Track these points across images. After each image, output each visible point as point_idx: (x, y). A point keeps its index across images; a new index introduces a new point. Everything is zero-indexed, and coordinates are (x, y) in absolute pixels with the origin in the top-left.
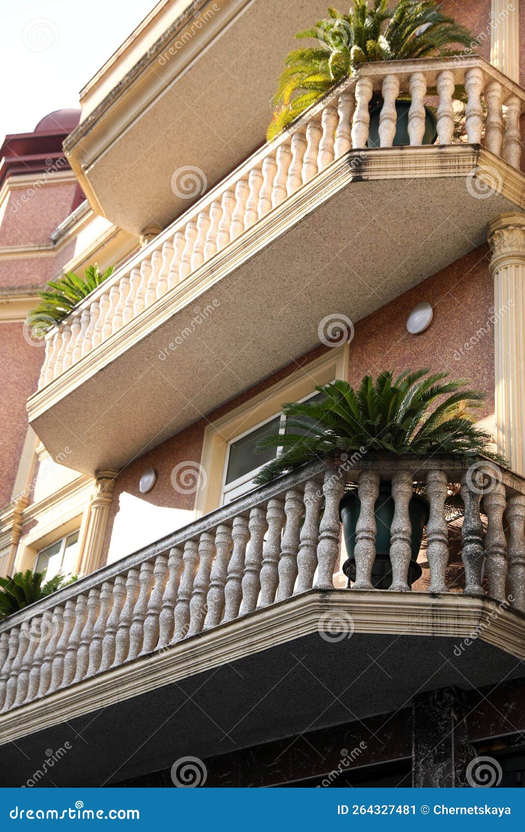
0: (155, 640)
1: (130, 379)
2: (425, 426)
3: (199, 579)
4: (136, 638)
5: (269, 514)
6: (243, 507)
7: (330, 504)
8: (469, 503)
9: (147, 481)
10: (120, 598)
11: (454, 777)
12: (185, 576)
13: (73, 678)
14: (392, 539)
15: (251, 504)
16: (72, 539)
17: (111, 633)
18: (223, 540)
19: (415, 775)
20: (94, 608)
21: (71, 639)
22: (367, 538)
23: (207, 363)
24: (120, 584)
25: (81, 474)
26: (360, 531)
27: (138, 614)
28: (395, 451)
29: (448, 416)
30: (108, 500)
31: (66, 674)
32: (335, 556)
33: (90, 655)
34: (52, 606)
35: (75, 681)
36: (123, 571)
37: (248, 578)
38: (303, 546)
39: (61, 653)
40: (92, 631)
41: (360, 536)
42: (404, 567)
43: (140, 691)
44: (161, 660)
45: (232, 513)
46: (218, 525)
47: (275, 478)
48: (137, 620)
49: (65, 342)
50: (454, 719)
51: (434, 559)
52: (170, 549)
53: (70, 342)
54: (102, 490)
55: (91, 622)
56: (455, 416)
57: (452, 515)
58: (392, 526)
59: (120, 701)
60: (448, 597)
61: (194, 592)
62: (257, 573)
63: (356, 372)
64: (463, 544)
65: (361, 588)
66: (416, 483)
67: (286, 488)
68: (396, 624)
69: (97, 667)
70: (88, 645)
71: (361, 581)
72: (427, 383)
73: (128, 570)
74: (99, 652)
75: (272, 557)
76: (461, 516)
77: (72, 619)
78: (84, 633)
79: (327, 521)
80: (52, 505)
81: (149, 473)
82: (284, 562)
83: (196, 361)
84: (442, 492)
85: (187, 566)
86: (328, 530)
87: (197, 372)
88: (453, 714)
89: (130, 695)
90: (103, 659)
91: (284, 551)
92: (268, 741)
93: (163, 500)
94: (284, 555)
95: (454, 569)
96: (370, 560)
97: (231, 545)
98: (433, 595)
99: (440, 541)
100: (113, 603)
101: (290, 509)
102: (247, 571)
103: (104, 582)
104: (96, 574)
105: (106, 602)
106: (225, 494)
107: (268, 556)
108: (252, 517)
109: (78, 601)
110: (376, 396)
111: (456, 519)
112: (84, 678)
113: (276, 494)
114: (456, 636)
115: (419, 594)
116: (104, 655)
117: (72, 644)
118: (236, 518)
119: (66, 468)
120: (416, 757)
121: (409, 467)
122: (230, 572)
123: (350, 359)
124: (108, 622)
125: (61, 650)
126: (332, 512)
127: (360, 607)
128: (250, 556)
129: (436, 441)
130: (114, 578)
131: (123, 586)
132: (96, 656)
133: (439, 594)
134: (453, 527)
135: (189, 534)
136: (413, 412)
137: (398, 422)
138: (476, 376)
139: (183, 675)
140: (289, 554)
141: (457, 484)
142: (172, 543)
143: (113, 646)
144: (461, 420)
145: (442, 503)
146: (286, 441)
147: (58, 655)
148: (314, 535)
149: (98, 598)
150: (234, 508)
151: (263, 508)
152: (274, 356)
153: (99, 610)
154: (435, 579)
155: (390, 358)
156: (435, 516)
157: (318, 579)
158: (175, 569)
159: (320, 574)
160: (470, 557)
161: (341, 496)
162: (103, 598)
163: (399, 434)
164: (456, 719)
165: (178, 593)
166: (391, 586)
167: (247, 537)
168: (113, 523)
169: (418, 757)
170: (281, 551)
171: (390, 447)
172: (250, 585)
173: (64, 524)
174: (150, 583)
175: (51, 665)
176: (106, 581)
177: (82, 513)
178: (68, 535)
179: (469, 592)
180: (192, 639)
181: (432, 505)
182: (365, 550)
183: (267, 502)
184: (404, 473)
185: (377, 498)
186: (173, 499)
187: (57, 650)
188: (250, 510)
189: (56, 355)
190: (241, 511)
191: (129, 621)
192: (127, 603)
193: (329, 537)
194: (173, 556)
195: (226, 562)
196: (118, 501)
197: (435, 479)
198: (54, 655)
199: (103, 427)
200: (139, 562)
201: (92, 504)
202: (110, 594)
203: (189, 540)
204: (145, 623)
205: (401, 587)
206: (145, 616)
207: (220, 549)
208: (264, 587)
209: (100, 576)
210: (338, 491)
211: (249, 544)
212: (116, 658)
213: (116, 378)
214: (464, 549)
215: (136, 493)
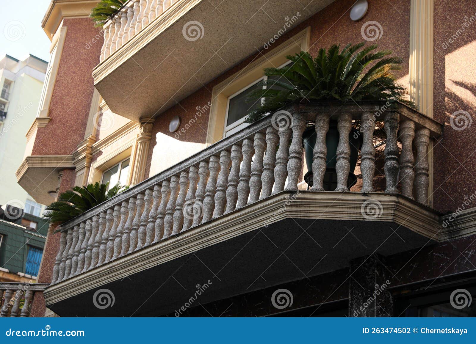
0: (181, 226)
1: (161, 55)
2: (361, 82)
3: (209, 186)
4: (168, 224)
5: (255, 143)
6: (238, 139)
7: (296, 135)
8: (389, 134)
9: (174, 124)
10: (157, 200)
11: (376, 310)
12: (200, 184)
13: (128, 251)
14: (337, 158)
15: (243, 136)
16: (125, 163)
17: (152, 221)
18: (225, 160)
19: (350, 309)
20: (141, 206)
21: (126, 226)
22: (321, 158)
23: (213, 43)
24: (157, 190)
25: (131, 120)
26: (316, 153)
27: (169, 209)
28: (340, 99)
29: (376, 76)
30: (149, 137)
31: (123, 248)
32: (299, 169)
33: (139, 236)
34: (113, 205)
35: (129, 252)
36: (159, 181)
37: (241, 185)
38: (278, 163)
39: (120, 235)
40: (139, 221)
41: (316, 156)
42: (345, 176)
43: (172, 258)
44: (185, 238)
45: (230, 143)
46: (221, 151)
47: (259, 119)
48: (169, 213)
49: (117, 30)
50: (377, 274)
51: (365, 171)
52: (190, 167)
53: (120, 30)
54: (145, 131)
55: (138, 215)
56: (382, 76)
57: (378, 143)
58: (338, 149)
59: (159, 264)
60: (374, 195)
61: (206, 194)
62: (247, 181)
63: (314, 48)
64: (385, 161)
65: (316, 190)
66: (354, 121)
67: (267, 126)
68: (340, 213)
69: (143, 244)
70: (137, 230)
71: (316, 185)
72: (362, 54)
73: (162, 181)
74: (145, 234)
75: (258, 171)
76: (384, 143)
77: (126, 213)
78: (134, 222)
79: (293, 147)
80: (112, 141)
81: (176, 119)
82: (265, 174)
83: (206, 42)
84: (371, 127)
85: (201, 178)
86: (294, 152)
87: (207, 49)
88: (376, 271)
89: (164, 261)
90: (147, 238)
91: (265, 167)
92: (255, 290)
93: (185, 137)
94: (265, 169)
95: (378, 178)
96: (322, 172)
97: (230, 164)
98: (364, 194)
99: (370, 159)
100: (153, 203)
101: (269, 139)
102: (241, 180)
103: (147, 189)
104: (142, 184)
105: (148, 202)
106: (226, 132)
107: (255, 170)
108: (244, 145)
109: (130, 202)
110: (328, 62)
111: (381, 145)
112: (135, 251)
113: (260, 129)
114: (379, 220)
115: (355, 194)
116: (148, 236)
117: (127, 229)
118: (234, 146)
119: (120, 116)
120: (351, 299)
121: (349, 110)
122: (230, 181)
123: (311, 40)
124: (150, 215)
125: (119, 233)
126: (297, 141)
127: (315, 202)
128: (243, 171)
129: (368, 92)
130: (153, 186)
131: (159, 192)
132: (143, 236)
133: (368, 193)
134: (378, 151)
135: (202, 157)
136: (353, 72)
137: (343, 79)
138: (397, 49)
139: (200, 247)
140: (268, 169)
141: (382, 122)
142: (191, 163)
143: (153, 230)
144: (386, 78)
145: (371, 134)
146: (267, 94)
147: (118, 236)
148: (285, 156)
149: (143, 199)
150: (232, 139)
151: (251, 139)
152: (259, 38)
153: (144, 208)
154: (365, 184)
155: (338, 38)
156: (366, 143)
157: (288, 185)
158: (194, 180)
159: (289, 181)
160: (389, 169)
161: (304, 129)
162: (146, 200)
163: (343, 87)
164: (378, 274)
165: (196, 195)
166: (336, 189)
167: (241, 159)
168: (152, 153)
169: (353, 298)
170: (263, 167)
171: (337, 96)
172: (243, 189)
173: (120, 154)
174: (177, 189)
175: (114, 243)
176: (148, 189)
177: (131, 146)
178: (123, 161)
179: (388, 192)
180: (205, 224)
181: (364, 136)
182: (319, 165)
183: (254, 135)
184: (346, 114)
185: (327, 131)
186: (192, 136)
187: (117, 233)
188: (242, 140)
189: (111, 39)
190: (237, 141)
191: (164, 214)
192: (162, 202)
193: (295, 157)
194: (192, 171)
195: (226, 174)
196: (155, 138)
197: (367, 118)
198: (115, 236)
199: (144, 88)
200: (170, 176)
201: (138, 140)
202: (151, 197)
203: (203, 161)
204: (174, 215)
205: (343, 189)
206: (174, 210)
207: (223, 166)
208: (252, 190)
209: (144, 185)
210: (301, 127)
211: (242, 163)
212: (156, 237)
213: (152, 54)
214: (385, 164)
215: (167, 132)
